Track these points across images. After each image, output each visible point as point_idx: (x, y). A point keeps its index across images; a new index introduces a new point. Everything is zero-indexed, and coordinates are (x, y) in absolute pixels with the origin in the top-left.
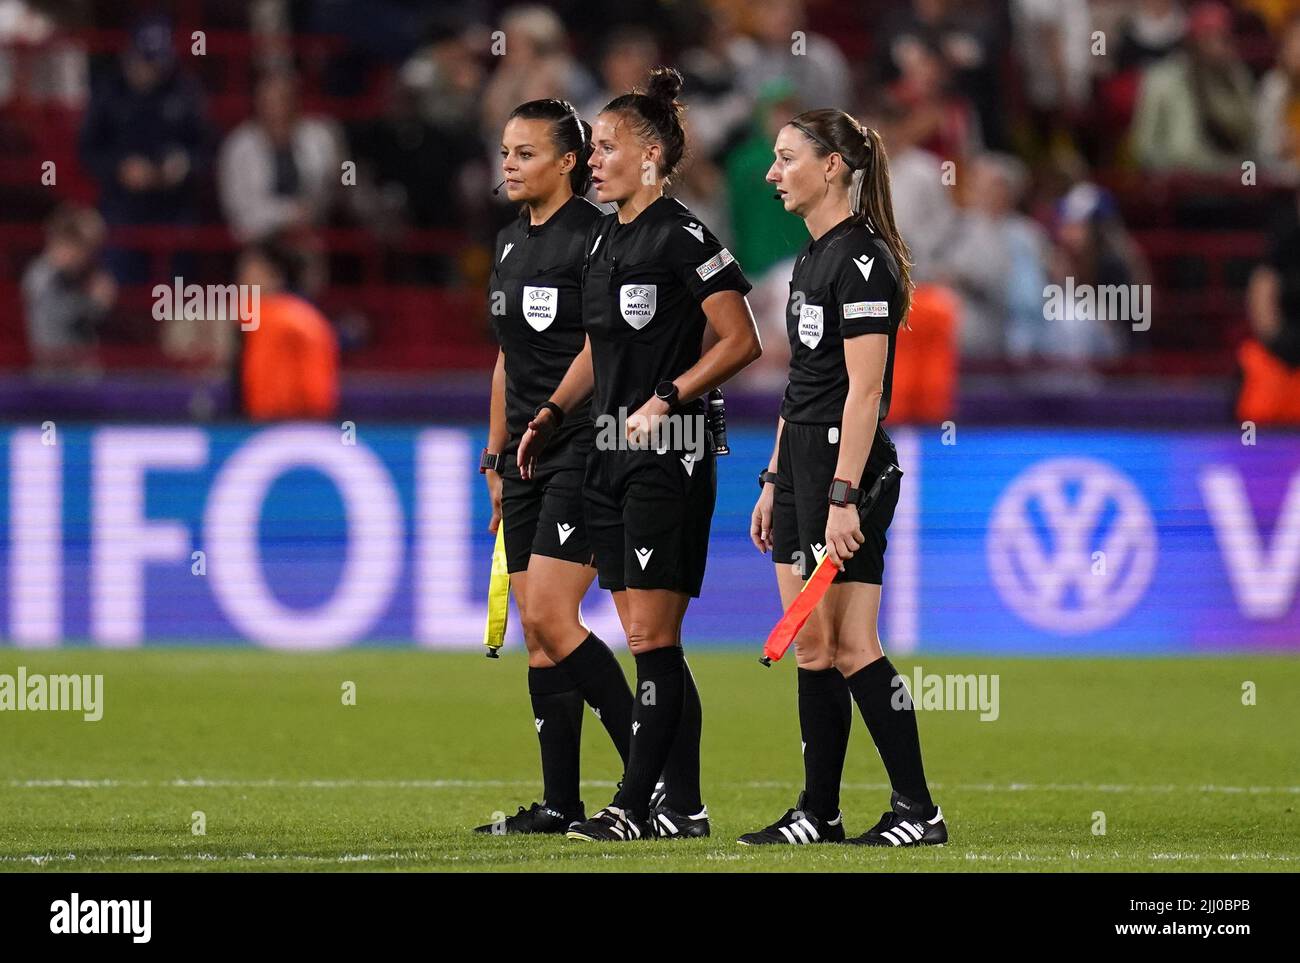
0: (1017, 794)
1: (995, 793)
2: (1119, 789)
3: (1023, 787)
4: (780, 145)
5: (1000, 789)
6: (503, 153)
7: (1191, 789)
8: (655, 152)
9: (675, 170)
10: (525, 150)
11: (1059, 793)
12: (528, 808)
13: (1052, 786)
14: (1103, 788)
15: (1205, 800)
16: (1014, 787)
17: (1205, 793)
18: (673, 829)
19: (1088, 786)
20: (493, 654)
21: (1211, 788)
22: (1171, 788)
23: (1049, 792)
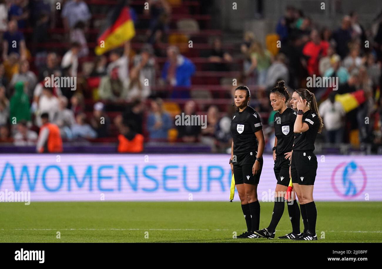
0: (72, 231)
1: (67, 231)
2: (94, 230)
3: (73, 229)
4: (293, 96)
5: (69, 230)
6: (235, 97)
7: (109, 229)
8: (284, 99)
9: (288, 101)
10: (241, 96)
11: (81, 230)
12: (244, 233)
13: (80, 229)
14: (90, 229)
15: (112, 232)
16: (72, 229)
17: (112, 230)
18: (294, 237)
19: (87, 229)
20: (231, 201)
21: (113, 229)
22: (105, 229)
23: (79, 230)
